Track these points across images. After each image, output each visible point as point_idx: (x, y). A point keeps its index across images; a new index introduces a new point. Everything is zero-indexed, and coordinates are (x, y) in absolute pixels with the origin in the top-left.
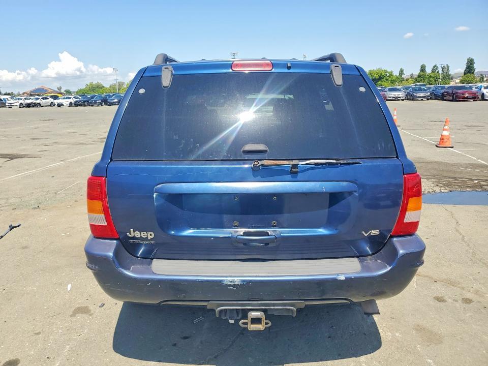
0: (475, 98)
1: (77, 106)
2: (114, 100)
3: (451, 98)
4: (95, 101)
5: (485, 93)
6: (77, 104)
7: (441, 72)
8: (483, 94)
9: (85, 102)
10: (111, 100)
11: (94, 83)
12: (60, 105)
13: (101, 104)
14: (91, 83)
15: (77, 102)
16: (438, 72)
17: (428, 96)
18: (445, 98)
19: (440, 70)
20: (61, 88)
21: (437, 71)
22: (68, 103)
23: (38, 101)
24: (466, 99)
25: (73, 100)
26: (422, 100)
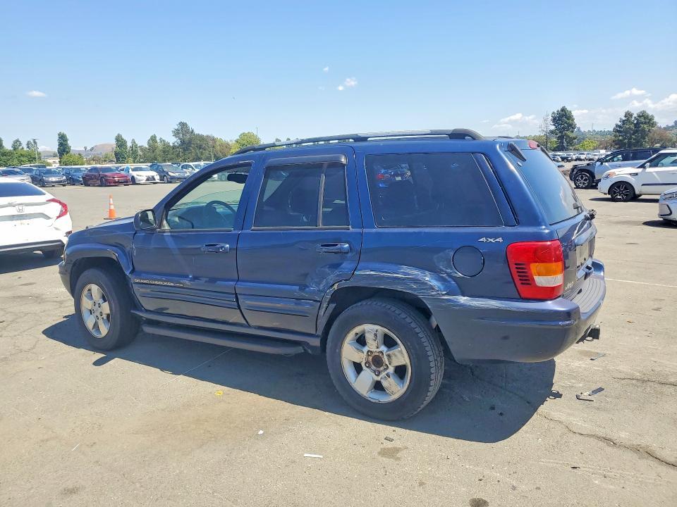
0: (127, 182)
3: (99, 182)
5: (135, 176)
7: (26, 149)
8: (133, 177)
16: (23, 148)
17: (64, 181)
18: (89, 183)
19: (24, 145)
21: (21, 147)
24: (117, 184)
26: (53, 186)
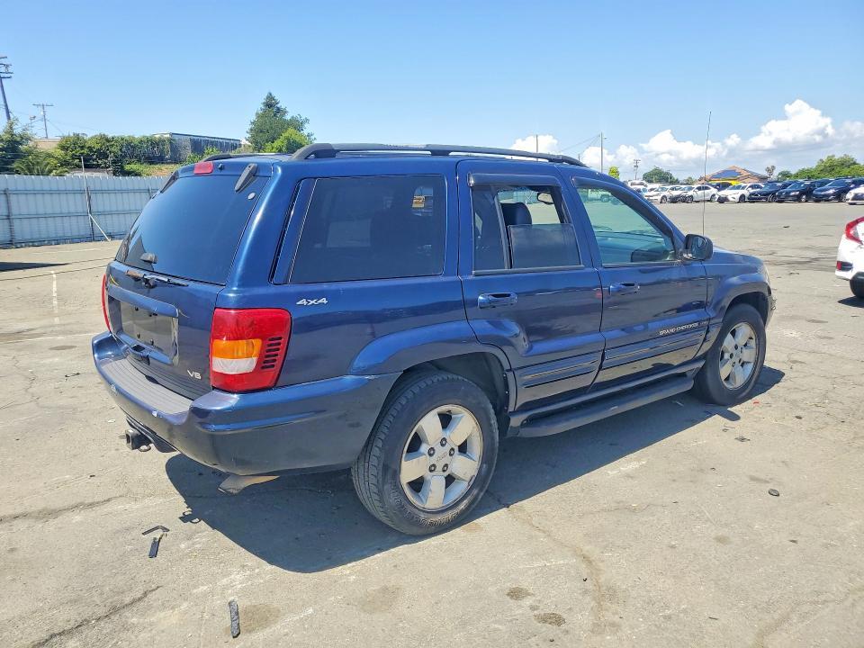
1: (754, 202)
2: (829, 190)
4: (788, 193)
6: (753, 199)
9: (768, 194)
10: (821, 191)
11: (836, 158)
12: (722, 200)
13: (798, 199)
14: (830, 158)
15: (753, 194)
20: (773, 168)
22: (737, 197)
23: (690, 193)
25: (746, 192)
